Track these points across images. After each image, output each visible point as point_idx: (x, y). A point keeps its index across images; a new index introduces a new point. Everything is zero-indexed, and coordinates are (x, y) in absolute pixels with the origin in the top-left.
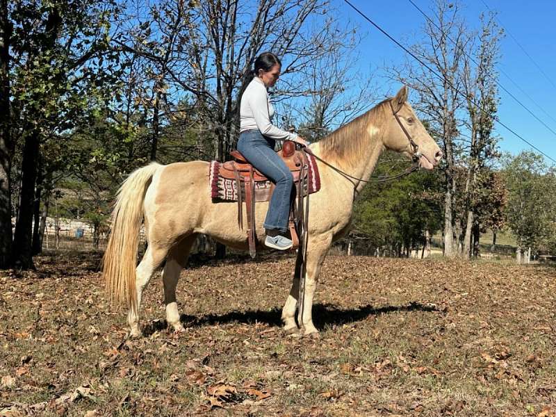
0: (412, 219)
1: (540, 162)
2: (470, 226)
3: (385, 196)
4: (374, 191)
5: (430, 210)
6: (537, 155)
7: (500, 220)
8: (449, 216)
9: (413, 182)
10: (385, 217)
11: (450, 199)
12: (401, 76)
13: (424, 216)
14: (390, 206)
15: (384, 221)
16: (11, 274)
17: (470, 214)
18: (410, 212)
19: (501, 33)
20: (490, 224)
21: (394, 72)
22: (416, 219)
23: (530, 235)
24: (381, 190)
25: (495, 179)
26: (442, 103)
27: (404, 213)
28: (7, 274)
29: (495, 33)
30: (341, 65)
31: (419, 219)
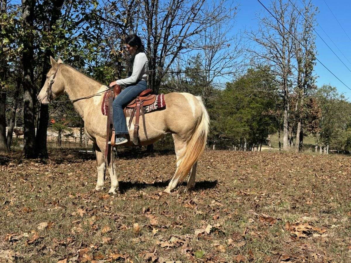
0: (259, 127)
1: (334, 91)
2: (299, 131)
3: (241, 113)
4: (234, 110)
5: (271, 122)
6: (333, 87)
7: (316, 128)
8: (286, 125)
9: (260, 104)
10: (242, 126)
11: (286, 114)
12: (257, 38)
13: (267, 126)
14: (245, 119)
15: (242, 129)
16: (39, 161)
17: (299, 124)
18: (258, 123)
19: (316, 10)
20: (310, 130)
21: (252, 35)
22: (262, 127)
23: (328, 137)
24: (238, 109)
25: (313, 102)
26: (282, 55)
27: (254, 124)
28: (37, 162)
29: (312, 11)
30: (223, 30)
31: (264, 127)
